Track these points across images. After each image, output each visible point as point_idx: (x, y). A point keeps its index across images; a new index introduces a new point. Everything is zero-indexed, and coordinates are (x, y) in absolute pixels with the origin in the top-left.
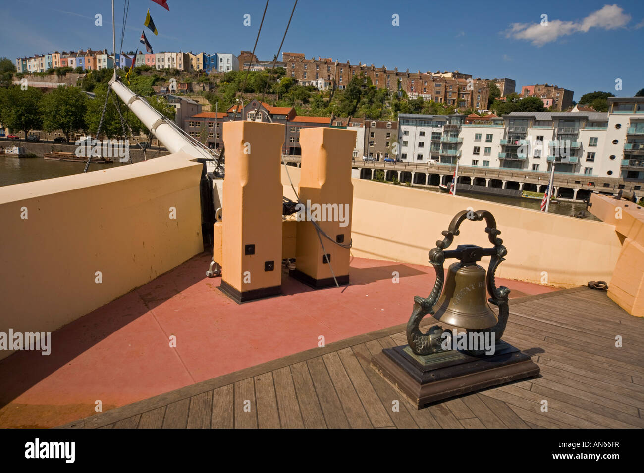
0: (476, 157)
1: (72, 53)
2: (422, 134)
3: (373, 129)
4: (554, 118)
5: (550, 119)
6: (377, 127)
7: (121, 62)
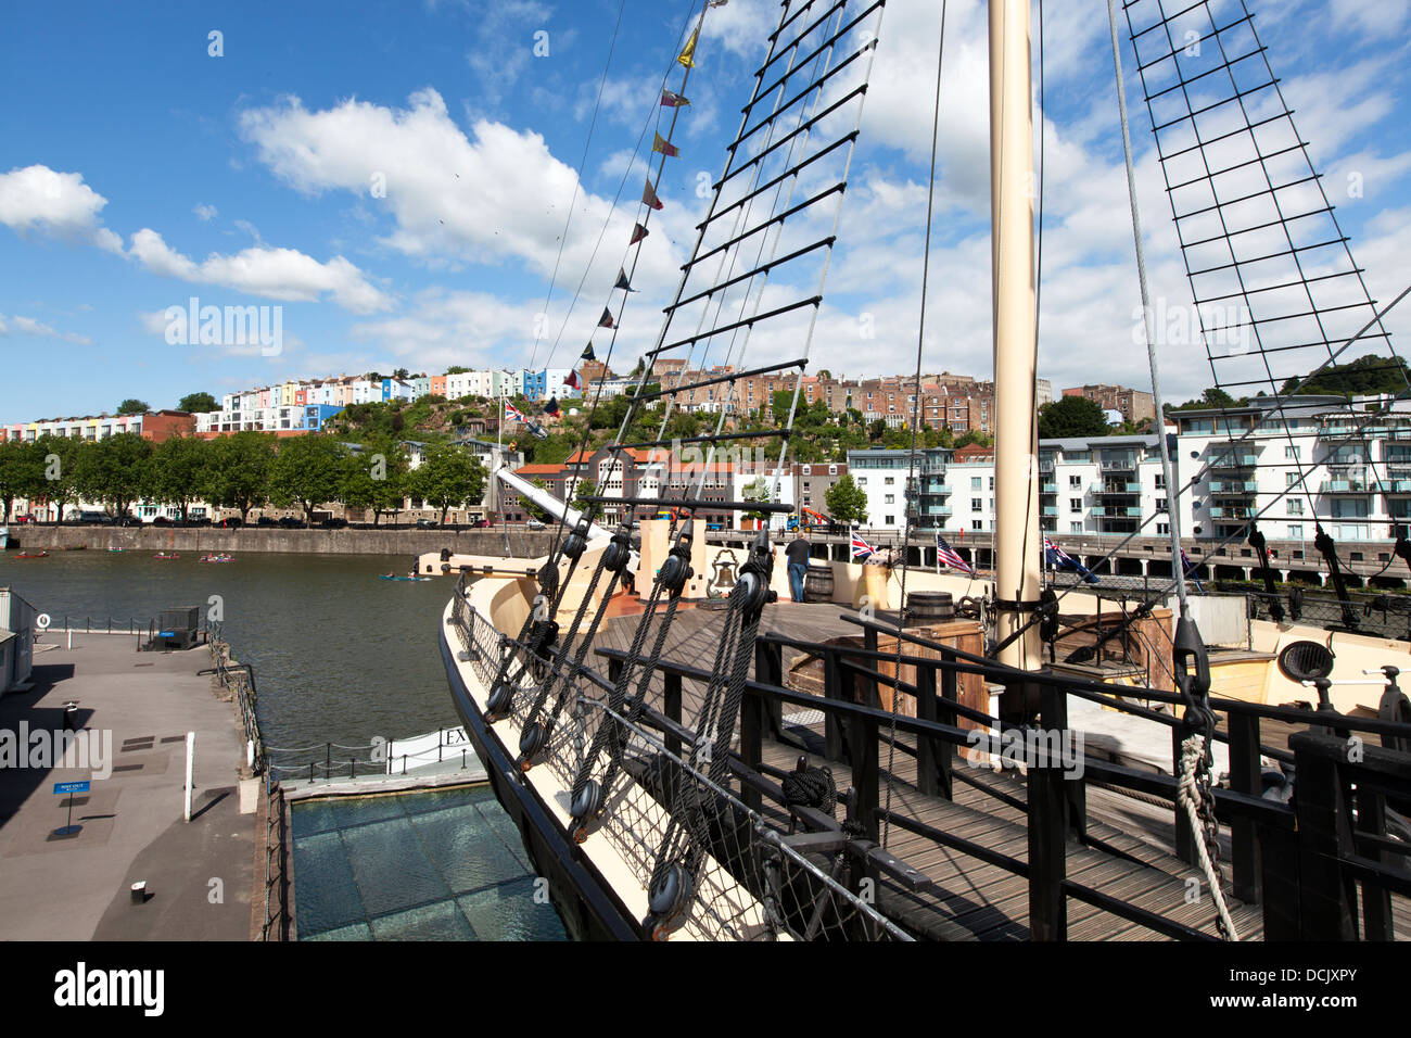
0: (977, 516)
1: (314, 382)
2: (890, 480)
3: (807, 476)
4: (1092, 447)
5: (1086, 447)
6: (813, 474)
7: (392, 390)
